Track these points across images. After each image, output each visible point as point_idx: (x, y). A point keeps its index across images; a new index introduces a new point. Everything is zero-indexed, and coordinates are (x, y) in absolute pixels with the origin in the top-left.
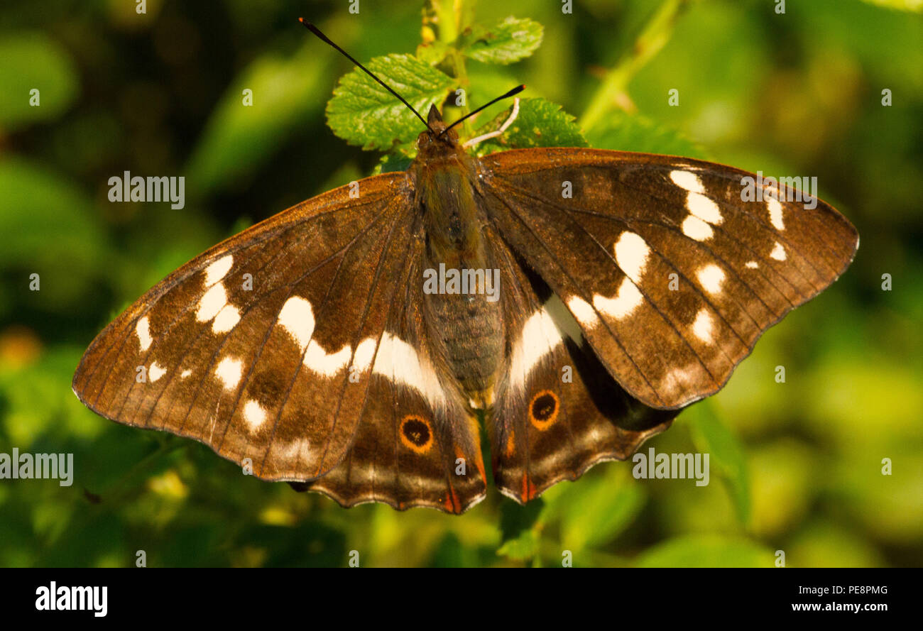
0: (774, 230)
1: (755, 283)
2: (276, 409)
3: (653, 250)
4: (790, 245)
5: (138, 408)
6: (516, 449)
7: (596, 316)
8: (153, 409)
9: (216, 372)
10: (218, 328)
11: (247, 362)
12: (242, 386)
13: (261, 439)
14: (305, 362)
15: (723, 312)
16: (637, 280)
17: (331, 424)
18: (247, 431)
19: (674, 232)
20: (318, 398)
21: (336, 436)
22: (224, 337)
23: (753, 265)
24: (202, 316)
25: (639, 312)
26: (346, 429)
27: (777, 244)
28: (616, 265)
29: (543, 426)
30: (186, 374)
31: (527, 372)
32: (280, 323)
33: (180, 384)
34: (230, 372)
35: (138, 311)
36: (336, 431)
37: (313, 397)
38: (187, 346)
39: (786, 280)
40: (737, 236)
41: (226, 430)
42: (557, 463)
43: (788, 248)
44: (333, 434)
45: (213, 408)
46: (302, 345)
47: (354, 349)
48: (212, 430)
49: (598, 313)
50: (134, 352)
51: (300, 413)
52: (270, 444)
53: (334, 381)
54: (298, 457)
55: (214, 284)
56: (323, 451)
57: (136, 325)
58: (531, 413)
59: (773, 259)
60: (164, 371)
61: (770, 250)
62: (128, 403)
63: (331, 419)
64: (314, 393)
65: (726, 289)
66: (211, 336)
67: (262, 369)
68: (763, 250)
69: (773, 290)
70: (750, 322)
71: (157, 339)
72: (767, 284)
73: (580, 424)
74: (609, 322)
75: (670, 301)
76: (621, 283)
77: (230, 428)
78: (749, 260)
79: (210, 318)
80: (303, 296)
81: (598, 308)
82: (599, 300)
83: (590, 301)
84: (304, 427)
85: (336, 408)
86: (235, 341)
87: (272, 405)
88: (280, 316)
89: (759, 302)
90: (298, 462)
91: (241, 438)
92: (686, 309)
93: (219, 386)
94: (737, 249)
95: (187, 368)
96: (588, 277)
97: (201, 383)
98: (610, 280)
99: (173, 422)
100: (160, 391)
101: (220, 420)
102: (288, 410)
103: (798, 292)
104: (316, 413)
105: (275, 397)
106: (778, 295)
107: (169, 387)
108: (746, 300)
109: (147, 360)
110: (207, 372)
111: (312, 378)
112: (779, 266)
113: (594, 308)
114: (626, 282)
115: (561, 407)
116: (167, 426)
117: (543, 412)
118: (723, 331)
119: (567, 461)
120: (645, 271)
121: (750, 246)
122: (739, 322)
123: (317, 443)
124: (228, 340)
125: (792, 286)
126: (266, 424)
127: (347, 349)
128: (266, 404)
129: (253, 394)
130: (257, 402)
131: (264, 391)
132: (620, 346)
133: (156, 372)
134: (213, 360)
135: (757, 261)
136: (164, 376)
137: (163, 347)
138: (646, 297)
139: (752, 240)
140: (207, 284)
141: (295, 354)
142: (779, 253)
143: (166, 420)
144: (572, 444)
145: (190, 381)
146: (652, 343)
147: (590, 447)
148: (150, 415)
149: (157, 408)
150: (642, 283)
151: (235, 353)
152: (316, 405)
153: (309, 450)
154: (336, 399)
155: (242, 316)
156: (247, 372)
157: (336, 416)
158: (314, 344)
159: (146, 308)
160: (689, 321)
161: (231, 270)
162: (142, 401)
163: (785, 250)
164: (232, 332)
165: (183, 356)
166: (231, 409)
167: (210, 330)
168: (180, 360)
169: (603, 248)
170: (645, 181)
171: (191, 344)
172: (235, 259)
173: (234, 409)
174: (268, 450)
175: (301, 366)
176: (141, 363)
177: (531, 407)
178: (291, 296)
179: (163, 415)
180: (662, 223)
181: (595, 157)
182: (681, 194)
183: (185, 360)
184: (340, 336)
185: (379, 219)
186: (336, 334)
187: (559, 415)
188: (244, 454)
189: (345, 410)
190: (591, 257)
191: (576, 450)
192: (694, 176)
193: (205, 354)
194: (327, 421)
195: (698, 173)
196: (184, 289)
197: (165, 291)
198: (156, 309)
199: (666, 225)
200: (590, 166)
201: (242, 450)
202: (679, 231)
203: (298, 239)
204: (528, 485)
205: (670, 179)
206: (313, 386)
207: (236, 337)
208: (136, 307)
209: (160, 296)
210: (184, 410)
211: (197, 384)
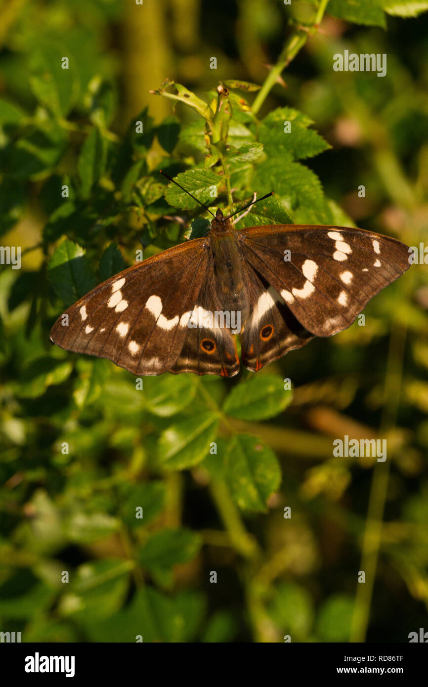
0: (376, 254)
1: (367, 278)
2: (144, 345)
3: (319, 267)
4: (383, 260)
5: (80, 345)
6: (254, 351)
7: (293, 298)
8: (87, 346)
9: (117, 329)
10: (117, 310)
11: (131, 324)
12: (128, 335)
13: (137, 358)
14: (157, 324)
15: (352, 292)
16: (312, 280)
17: (169, 350)
18: (130, 355)
19: (329, 258)
20: (163, 339)
21: (171, 355)
22: (120, 314)
23: (366, 270)
24: (111, 305)
25: (313, 294)
26: (176, 352)
27: (377, 260)
28: (303, 275)
29: (266, 339)
30: (103, 330)
31: (260, 318)
32: (146, 307)
33: (100, 335)
34: (123, 329)
35: (81, 303)
36: (171, 353)
37: (161, 339)
38: (103, 318)
39: (381, 275)
40: (358, 258)
41: (120, 354)
42: (272, 354)
43: (382, 261)
44: (170, 355)
45: (115, 345)
46: (156, 317)
47: (180, 318)
48: (114, 354)
49: (294, 296)
50: (79, 320)
51: (155, 347)
52: (141, 360)
53: (170, 332)
54: (154, 365)
55: (116, 291)
56: (165, 362)
57: (80, 309)
58: (261, 335)
59: (375, 267)
60: (92, 329)
61: (374, 263)
62: (75, 343)
63: (169, 348)
64: (161, 337)
65: (353, 281)
66: (114, 313)
67: (138, 327)
68: (370, 264)
69: (375, 280)
70: (364, 295)
71: (90, 315)
72: (372, 278)
73: (282, 336)
74: (299, 300)
75: (328, 289)
76: (305, 283)
77: (123, 353)
78: (364, 268)
79: (114, 306)
80: (157, 295)
81: (294, 295)
82: (295, 291)
83: (290, 291)
84: (157, 352)
85: (171, 343)
86: (125, 315)
87: (142, 343)
88: (146, 304)
89: (369, 286)
90: (153, 368)
91: (127, 358)
92: (335, 292)
93: (118, 334)
94: (359, 264)
95: (103, 328)
96: (289, 281)
97: (109, 334)
98: (300, 282)
99: (96, 351)
100: (90, 338)
101: (118, 350)
102: (149, 345)
103: (386, 279)
104: (162, 346)
105: (144, 339)
106: (377, 282)
107: (95, 336)
108: (362, 285)
109: (85, 324)
110: (112, 329)
111: (161, 330)
112: (378, 269)
113: (292, 294)
114: (307, 282)
115: (275, 331)
116: (93, 353)
117: (266, 334)
118: (352, 300)
119: (276, 352)
120: (316, 276)
121: (364, 261)
122: (359, 296)
123: (162, 359)
124: (122, 315)
125: (384, 278)
126: (139, 351)
127: (177, 318)
128: (138, 342)
129: (133, 339)
130: (135, 342)
131: (138, 337)
132: (304, 310)
133: (89, 330)
134: (116, 324)
135: (367, 268)
136: (92, 331)
137: (92, 319)
138: (316, 288)
139: (365, 259)
140: (113, 291)
141: (153, 320)
142: (378, 264)
143: (93, 351)
144: (279, 345)
145: (104, 333)
146: (319, 308)
147: (287, 345)
148: (86, 348)
149: (89, 345)
150: (315, 282)
151: (125, 321)
152: (162, 342)
153: (159, 362)
154: (171, 340)
155: (129, 304)
156: (130, 330)
157: (171, 347)
158: (162, 315)
159: (85, 302)
160: (336, 296)
161: (124, 285)
162: (82, 342)
163: (380, 262)
164: (124, 311)
165: (101, 322)
166: (123, 345)
167: (114, 311)
168: (100, 324)
169: (297, 268)
170: (317, 237)
171: (105, 317)
172: (126, 280)
173: (125, 345)
174: (140, 363)
175: (156, 326)
176: (82, 326)
177: (261, 332)
178: (152, 295)
179: (92, 348)
180: (324, 255)
181: (293, 228)
182: (333, 242)
183: (102, 324)
184: (174, 312)
185: (193, 259)
186: (172, 311)
187: (274, 334)
188: (129, 364)
189: (175, 344)
190: (291, 272)
191: (281, 347)
192: (339, 234)
193: (111, 321)
194: (167, 349)
195: (340, 232)
196: (102, 293)
197: (94, 295)
198: (90, 303)
199: (326, 256)
200: (291, 232)
201: (128, 363)
202: (332, 258)
203: (155, 270)
204: (259, 364)
205: (328, 236)
206: (161, 334)
207: (126, 314)
208: (80, 302)
209: (91, 297)
210: (101, 346)
211: (108, 335)
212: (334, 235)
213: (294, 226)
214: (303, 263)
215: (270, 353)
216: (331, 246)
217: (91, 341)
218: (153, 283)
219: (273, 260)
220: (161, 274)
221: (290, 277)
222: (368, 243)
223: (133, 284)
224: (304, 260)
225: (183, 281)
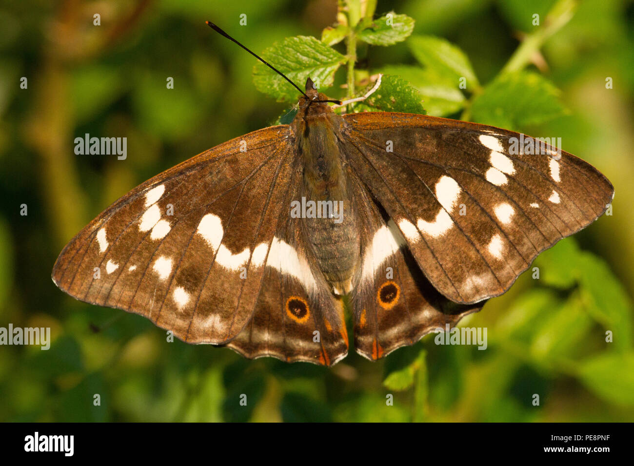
0: (552, 182)
1: (536, 218)
2: (196, 293)
3: (463, 190)
5: (99, 292)
6: (367, 322)
7: (418, 234)
8: (109, 293)
9: (154, 267)
10: (154, 236)
11: (175, 259)
12: (172, 277)
13: (186, 314)
14: (216, 260)
15: (511, 238)
16: (450, 210)
17: (236, 304)
18: (177, 309)
19: (479, 178)
20: (226, 285)
21: (240, 312)
22: (159, 242)
23: (535, 205)
24: (143, 227)
25: (450, 233)
26: (246, 307)
27: (554, 192)
28: (436, 199)
29: (388, 306)
30: (132, 268)
31: (375, 269)
32: (198, 232)
33: (128, 275)
34: (163, 267)
35: (98, 224)
36: (240, 309)
37: (222, 285)
38: (133, 249)
39: (559, 218)
41: (161, 308)
42: (398, 333)
43: (562, 194)
44: (237, 311)
45: (152, 292)
46: (215, 248)
47: (252, 251)
48: (151, 308)
49: (420, 232)
50: (96, 252)
51: (214, 297)
52: (192, 318)
53: (238, 274)
54: (213, 327)
55: (151, 205)
56: (230, 322)
57: (96, 234)
58: (379, 297)
59: (551, 203)
60: (117, 266)
61: (549, 196)
62: (92, 289)
63: (236, 300)
64: (223, 282)
65: (515, 221)
66: (150, 242)
67: (186, 265)
68: (543, 196)
69: (548, 223)
70: (531, 246)
71: (112, 244)
72: (545, 220)
73: (415, 307)
74: (428, 239)
75: (473, 227)
76: (438, 212)
77: (164, 307)
78: (533, 202)
79: (149, 229)
80: (215, 213)
81: (420, 229)
82: (421, 223)
83: (415, 223)
84: (216, 306)
85: (239, 293)
86: (167, 245)
87: (194, 290)
88: (198, 228)
89: (538, 232)
90: (213, 331)
91: (172, 313)
92: (484, 233)
93: (156, 277)
94: (525, 193)
95: (133, 264)
96: (415, 206)
97: (144, 274)
98: (431, 209)
99: (123, 302)
100: (114, 280)
101: (157, 301)
102: (205, 294)
103: (567, 226)
104: (225, 296)
105: (196, 285)
106: (552, 228)
107: (121, 277)
108: (529, 229)
109: (105, 257)
110: (147, 267)
111: (221, 271)
112: (555, 207)
113: (417, 228)
114: (442, 211)
115: (401, 294)
116: (119, 305)
117: (388, 297)
118: (510, 251)
119: (405, 332)
120: (456, 204)
121: (534, 191)
122: (522, 245)
123: (226, 317)
124: (162, 245)
125: (564, 222)
126: (189, 304)
127: (247, 251)
128: (189, 289)
129: (180, 283)
130: (183, 288)
131: (188, 281)
132: (434, 256)
133: (111, 267)
134: (152, 259)
135: (538, 203)
136: (117, 270)
137: (116, 250)
138: (456, 223)
139: (536, 188)
140: (147, 205)
141: (209, 255)
142: (555, 198)
143: (119, 301)
144: (409, 320)
145: (135, 274)
146: (458, 256)
147: (423, 322)
148: (108, 297)
149: (112, 292)
150: (453, 213)
151: (167, 254)
152: (224, 290)
153: (220, 322)
154: (239, 286)
155: (172, 227)
156: (176, 267)
157: (240, 298)
158: (223, 247)
159: (103, 222)
160: (486, 242)
161: (164, 195)
162: (102, 287)
163: (560, 196)
164: (165, 238)
165: (131, 255)
166: (164, 293)
167: (149, 238)
168: (128, 258)
169: (427, 186)
170: (461, 140)
171: (136, 247)
172: (166, 187)
173: (167, 293)
174: (191, 323)
175: (213, 263)
176: (100, 261)
177: (379, 293)
178: (206, 213)
179: (117, 297)
180: (471, 171)
181: (425, 122)
182: (486, 152)
183: (131, 259)
184: (242, 242)
185: (270, 158)
186: (239, 240)
187: (400, 299)
188: (174, 325)
189: (246, 294)
190: (418, 192)
191: (413, 325)
192: (496, 140)
193: (146, 254)
194: (233, 302)
195: (499, 138)
196: (130, 208)
197: (118, 210)
198: (111, 223)
199: (474, 173)
200: (421, 127)
201: (172, 322)
202: (483, 178)
203: (211, 173)
204: (377, 347)
205: (479, 141)
206: (222, 277)
207: (168, 242)
208: (96, 221)
209: (113, 214)
210: (131, 294)
211: (140, 276)
212: (488, 141)
213: (428, 118)
214: (437, 181)
215: (394, 332)
216: (482, 158)
217: (115, 286)
218: (209, 193)
219: (391, 170)
220: (220, 180)
221: (415, 201)
222: (541, 162)
223: (177, 194)
224: (440, 176)
225: (254, 191)
